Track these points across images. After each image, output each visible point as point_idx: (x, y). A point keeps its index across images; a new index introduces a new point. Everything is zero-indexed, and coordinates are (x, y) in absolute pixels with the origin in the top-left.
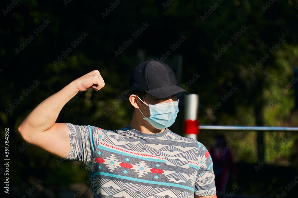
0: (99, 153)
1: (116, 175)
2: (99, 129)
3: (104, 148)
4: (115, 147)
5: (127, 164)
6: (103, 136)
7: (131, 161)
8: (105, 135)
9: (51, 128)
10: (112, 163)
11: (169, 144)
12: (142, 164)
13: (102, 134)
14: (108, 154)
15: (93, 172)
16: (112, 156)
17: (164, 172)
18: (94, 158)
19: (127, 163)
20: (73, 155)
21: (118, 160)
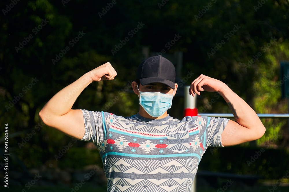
0: (110, 135)
1: (125, 154)
2: (111, 115)
3: (115, 130)
4: (124, 129)
5: (134, 144)
6: (114, 120)
7: (138, 141)
8: (116, 119)
9: (67, 113)
10: (121, 143)
11: (170, 124)
12: (148, 142)
13: (114, 119)
14: (118, 135)
15: (105, 152)
16: (121, 137)
17: (167, 146)
18: (106, 139)
19: (134, 142)
20: (87, 137)
21: (127, 141)
